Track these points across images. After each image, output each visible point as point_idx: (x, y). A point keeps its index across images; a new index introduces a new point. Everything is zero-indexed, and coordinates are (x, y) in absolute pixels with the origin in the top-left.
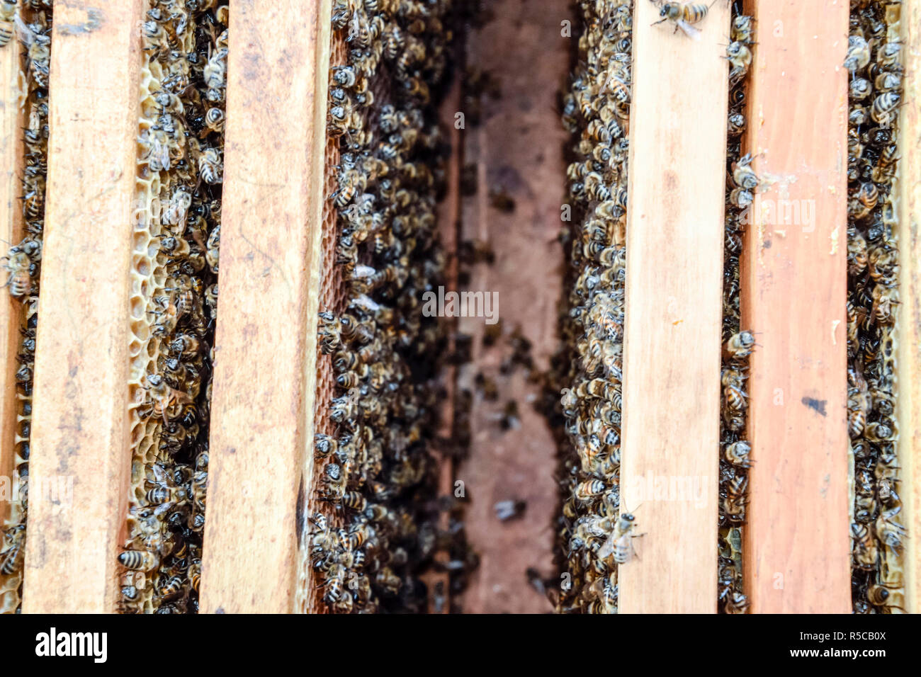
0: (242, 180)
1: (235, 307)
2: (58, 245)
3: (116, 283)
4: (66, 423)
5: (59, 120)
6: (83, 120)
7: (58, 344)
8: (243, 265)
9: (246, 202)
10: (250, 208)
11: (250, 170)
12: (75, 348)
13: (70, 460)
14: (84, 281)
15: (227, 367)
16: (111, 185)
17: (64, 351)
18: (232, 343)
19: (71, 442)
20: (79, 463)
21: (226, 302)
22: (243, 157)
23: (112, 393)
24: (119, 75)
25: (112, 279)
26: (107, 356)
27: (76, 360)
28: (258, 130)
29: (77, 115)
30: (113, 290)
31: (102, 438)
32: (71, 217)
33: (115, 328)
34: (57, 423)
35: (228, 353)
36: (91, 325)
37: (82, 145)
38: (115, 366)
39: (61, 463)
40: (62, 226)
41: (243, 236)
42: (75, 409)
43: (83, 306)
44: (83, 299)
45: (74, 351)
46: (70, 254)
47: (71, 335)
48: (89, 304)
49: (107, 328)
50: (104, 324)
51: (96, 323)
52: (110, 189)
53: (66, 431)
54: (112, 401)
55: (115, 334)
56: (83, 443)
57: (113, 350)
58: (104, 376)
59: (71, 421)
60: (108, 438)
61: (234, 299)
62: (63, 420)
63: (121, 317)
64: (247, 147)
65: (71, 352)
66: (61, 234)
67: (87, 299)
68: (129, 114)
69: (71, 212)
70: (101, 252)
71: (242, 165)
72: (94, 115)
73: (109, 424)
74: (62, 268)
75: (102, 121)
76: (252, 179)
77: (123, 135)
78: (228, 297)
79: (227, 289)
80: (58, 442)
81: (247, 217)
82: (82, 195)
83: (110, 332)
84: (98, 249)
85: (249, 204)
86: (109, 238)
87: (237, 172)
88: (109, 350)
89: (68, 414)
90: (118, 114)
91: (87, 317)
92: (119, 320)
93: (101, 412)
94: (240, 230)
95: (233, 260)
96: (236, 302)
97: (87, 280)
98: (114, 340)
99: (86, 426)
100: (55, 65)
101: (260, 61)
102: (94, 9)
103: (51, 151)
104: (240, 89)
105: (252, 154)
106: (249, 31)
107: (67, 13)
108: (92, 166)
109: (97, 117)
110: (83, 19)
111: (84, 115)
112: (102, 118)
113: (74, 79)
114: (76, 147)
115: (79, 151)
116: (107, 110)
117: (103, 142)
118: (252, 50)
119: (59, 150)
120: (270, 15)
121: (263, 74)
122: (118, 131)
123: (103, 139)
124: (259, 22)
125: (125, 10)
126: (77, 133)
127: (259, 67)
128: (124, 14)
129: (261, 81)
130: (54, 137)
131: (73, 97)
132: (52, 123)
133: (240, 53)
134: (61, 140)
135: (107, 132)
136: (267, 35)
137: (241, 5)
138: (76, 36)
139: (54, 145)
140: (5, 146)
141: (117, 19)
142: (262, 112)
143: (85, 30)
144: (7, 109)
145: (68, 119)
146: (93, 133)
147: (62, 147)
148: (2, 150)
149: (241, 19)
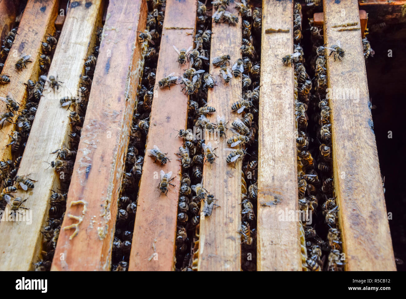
5: (263, 244)
6: (275, 244)
22: (359, 263)
28: (364, 249)
29: (272, 242)
37: (276, 256)
64: (360, 258)
68: (297, 241)
72: (281, 242)
75: (285, 245)
90: (292, 241)
100: (260, 219)
101: (360, 217)
102: (277, 195)
103: (260, 260)
104: (352, 230)
105: (363, 262)
106: (352, 204)
107: (264, 198)
108: (282, 266)
109: (282, 243)
110: (272, 199)
111: (275, 242)
112: (285, 243)
113: (270, 225)
114: (273, 257)
115: (274, 259)
116: (287, 239)
117: (286, 255)
118: (355, 212)
119: (264, 259)
120: (361, 196)
121: (362, 223)
122: (293, 249)
123: (286, 253)
124: (356, 199)
125: (292, 195)
126: (273, 251)
127: (360, 220)
128: (291, 196)
129: (362, 226)
130: (261, 253)
131: (270, 234)
132: (260, 246)
133: (349, 214)
134: (265, 254)
135: (287, 250)
136: (361, 205)
137: (346, 192)
138: (269, 206)
139: (262, 257)
140: (236, 258)
141: (288, 199)
142: (365, 241)
143: (273, 204)
144: (237, 241)
145: (268, 244)
146: (281, 250)
147: (266, 257)
148: (234, 261)
149: (347, 198)
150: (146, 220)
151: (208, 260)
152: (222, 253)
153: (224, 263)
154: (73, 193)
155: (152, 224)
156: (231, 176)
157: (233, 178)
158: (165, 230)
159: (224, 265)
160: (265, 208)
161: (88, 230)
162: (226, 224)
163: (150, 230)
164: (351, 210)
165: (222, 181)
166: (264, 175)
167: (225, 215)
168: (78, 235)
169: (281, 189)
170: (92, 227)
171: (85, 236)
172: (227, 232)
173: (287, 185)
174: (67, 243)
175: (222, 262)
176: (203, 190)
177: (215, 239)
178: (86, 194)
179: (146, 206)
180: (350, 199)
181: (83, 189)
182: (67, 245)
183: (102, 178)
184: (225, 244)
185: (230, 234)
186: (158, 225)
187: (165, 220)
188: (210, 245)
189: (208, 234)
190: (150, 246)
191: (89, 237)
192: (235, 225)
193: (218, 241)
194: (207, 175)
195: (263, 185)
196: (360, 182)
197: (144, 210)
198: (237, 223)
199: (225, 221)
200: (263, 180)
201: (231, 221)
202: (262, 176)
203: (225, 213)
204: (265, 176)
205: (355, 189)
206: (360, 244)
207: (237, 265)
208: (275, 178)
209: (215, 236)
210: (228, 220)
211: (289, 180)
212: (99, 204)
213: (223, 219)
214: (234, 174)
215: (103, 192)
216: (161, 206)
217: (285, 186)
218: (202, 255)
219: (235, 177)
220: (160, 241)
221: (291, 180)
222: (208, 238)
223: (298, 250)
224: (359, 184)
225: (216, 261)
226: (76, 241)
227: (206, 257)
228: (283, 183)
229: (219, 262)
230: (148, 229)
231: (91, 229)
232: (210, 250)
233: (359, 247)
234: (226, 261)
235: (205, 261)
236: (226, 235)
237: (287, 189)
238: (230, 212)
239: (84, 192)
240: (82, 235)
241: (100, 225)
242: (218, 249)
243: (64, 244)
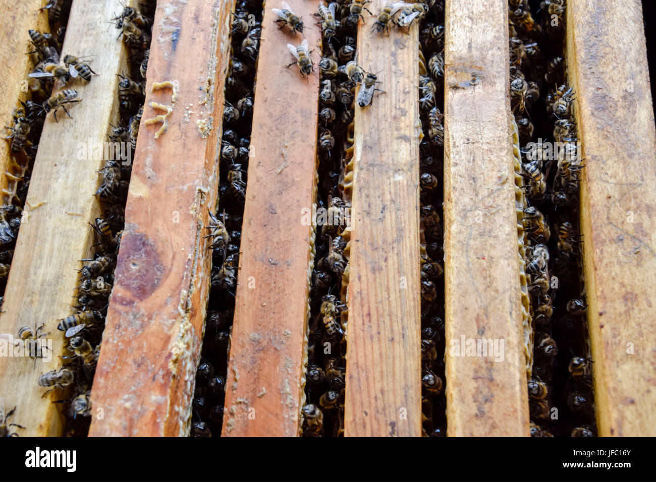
0: (604, 181)
1: (613, 279)
2: (460, 232)
3: (511, 260)
4: (480, 375)
5: (454, 144)
6: (473, 143)
7: (466, 308)
8: (614, 246)
9: (610, 197)
10: (614, 202)
11: (609, 173)
12: (481, 312)
13: (486, 407)
14: (484, 259)
15: (614, 329)
16: (500, 187)
17: (472, 315)
18: (615, 308)
19: (485, 391)
20: (494, 410)
21: (604, 274)
22: (602, 165)
23: (517, 350)
24: (499, 111)
25: (507, 257)
26: (509, 318)
27: (483, 321)
28: (612, 145)
29: (468, 140)
30: (509, 265)
31: (513, 387)
32: (469, 211)
33: (513, 294)
34: (472, 374)
35: (612, 316)
36: (493, 293)
37: (474, 160)
38: (517, 326)
39: (479, 409)
40: (462, 218)
41: (611, 223)
42: (486, 362)
43: (485, 278)
44: (484, 272)
45: (480, 314)
46: (470, 239)
47: (477, 301)
48: (490, 276)
49: (507, 295)
50: (504, 292)
51: (497, 291)
52: (499, 190)
53: (480, 382)
54: (517, 356)
55: (514, 300)
56: (497, 392)
57: (514, 313)
58: (508, 334)
59: (483, 373)
60: (518, 388)
61: (611, 272)
62: (476, 371)
63: (517, 287)
64: (605, 158)
65: (478, 315)
66: (462, 224)
67: (488, 272)
68: (508, 138)
69: (469, 208)
70: (495, 237)
71: (603, 171)
72: (481, 139)
73: (518, 376)
74: (465, 249)
75: (487, 143)
76: (612, 180)
77: (505, 152)
78: (605, 271)
79: (604, 264)
80: (474, 391)
81: (612, 209)
82: (477, 195)
83: (510, 298)
84: (494, 234)
85: (612, 199)
86: (501, 225)
87: (599, 176)
88: (511, 313)
89: (480, 367)
90: (500, 137)
91: (489, 287)
92: (515, 289)
93: (509, 364)
94: (608, 218)
95: (605, 242)
96: (613, 274)
97: (486, 257)
98: (513, 305)
99: (498, 377)
100: (449, 108)
101: (607, 98)
102: (476, 71)
103: (449, 166)
104: (593, 118)
105: (609, 162)
106: (595, 80)
107: (456, 76)
108: (483, 174)
109: (484, 140)
110: (468, 78)
111: (473, 139)
112: (488, 141)
113: (464, 116)
114: (469, 162)
115: (471, 164)
116: (491, 135)
117: (490, 157)
118: (600, 92)
119: (456, 164)
120: (611, 67)
121: (611, 107)
122: (501, 149)
123: (489, 155)
124: (603, 73)
125: (500, 69)
126: (469, 152)
127: (607, 102)
128: (499, 72)
129: (610, 112)
130: (452, 156)
131: (464, 128)
132: (449, 147)
133: (591, 94)
134: (457, 157)
135: (492, 150)
136: (611, 81)
137: (587, 63)
138: (464, 88)
139: (452, 161)
140: (412, 166)
141: (494, 76)
142: (614, 133)
143: (470, 84)
144: (413, 142)
145: (462, 143)
146: (482, 151)
147: (458, 162)
148: (409, 170)
149: (588, 72)
150: (271, 115)
151: (368, 170)
152: (390, 161)
153: (394, 174)
154: (154, 71)
155: (279, 121)
156: (401, 46)
157: (406, 50)
158: (300, 128)
159: (394, 177)
160: (457, 91)
161: (182, 125)
162: (395, 118)
163: (277, 129)
164: (593, 89)
165: (387, 55)
166: (454, 42)
167: (394, 105)
168: (167, 133)
169: (483, 61)
170: (188, 120)
171: (178, 134)
172: (398, 129)
173: (493, 55)
174: (151, 143)
175: (391, 173)
176: (358, 68)
177: (379, 139)
178: (175, 72)
179: (269, 94)
180: (593, 73)
181: (169, 65)
182: (151, 147)
183: (198, 49)
184: (395, 147)
185: (402, 132)
186: (289, 122)
187: (299, 114)
188: (371, 148)
189: (367, 133)
190: (277, 152)
191: (184, 133)
192: (409, 118)
193: (383, 143)
194: (364, 45)
195: (454, 57)
196: (610, 46)
197: (266, 101)
198: (412, 116)
199: (393, 113)
200: (454, 50)
201: (404, 113)
202: (452, 43)
203: (394, 103)
204: (457, 43)
205: (602, 57)
206: (606, 137)
207: (414, 176)
208: (473, 45)
209: (379, 135)
210: (399, 112)
211: (496, 48)
212: (197, 86)
213: (391, 111)
214: (407, 44)
215: (200, 70)
216: (293, 94)
217: (489, 57)
218: (359, 163)
219: (408, 48)
220: (293, 145)
221: (499, 48)
222: (368, 138)
223: (509, 150)
224: (607, 50)
225: (381, 172)
226: (165, 140)
227: (365, 166)
228: (485, 53)
229: (386, 172)
230: (274, 128)
231: (187, 122)
232: (371, 157)
233: (604, 142)
234: (397, 171)
235: (364, 171)
236: (396, 134)
237: (493, 62)
238: (401, 101)
239: (172, 70)
240: (174, 132)
241: (201, 117)
242: (383, 154)
243: (146, 144)
